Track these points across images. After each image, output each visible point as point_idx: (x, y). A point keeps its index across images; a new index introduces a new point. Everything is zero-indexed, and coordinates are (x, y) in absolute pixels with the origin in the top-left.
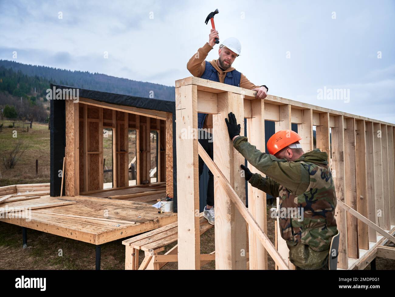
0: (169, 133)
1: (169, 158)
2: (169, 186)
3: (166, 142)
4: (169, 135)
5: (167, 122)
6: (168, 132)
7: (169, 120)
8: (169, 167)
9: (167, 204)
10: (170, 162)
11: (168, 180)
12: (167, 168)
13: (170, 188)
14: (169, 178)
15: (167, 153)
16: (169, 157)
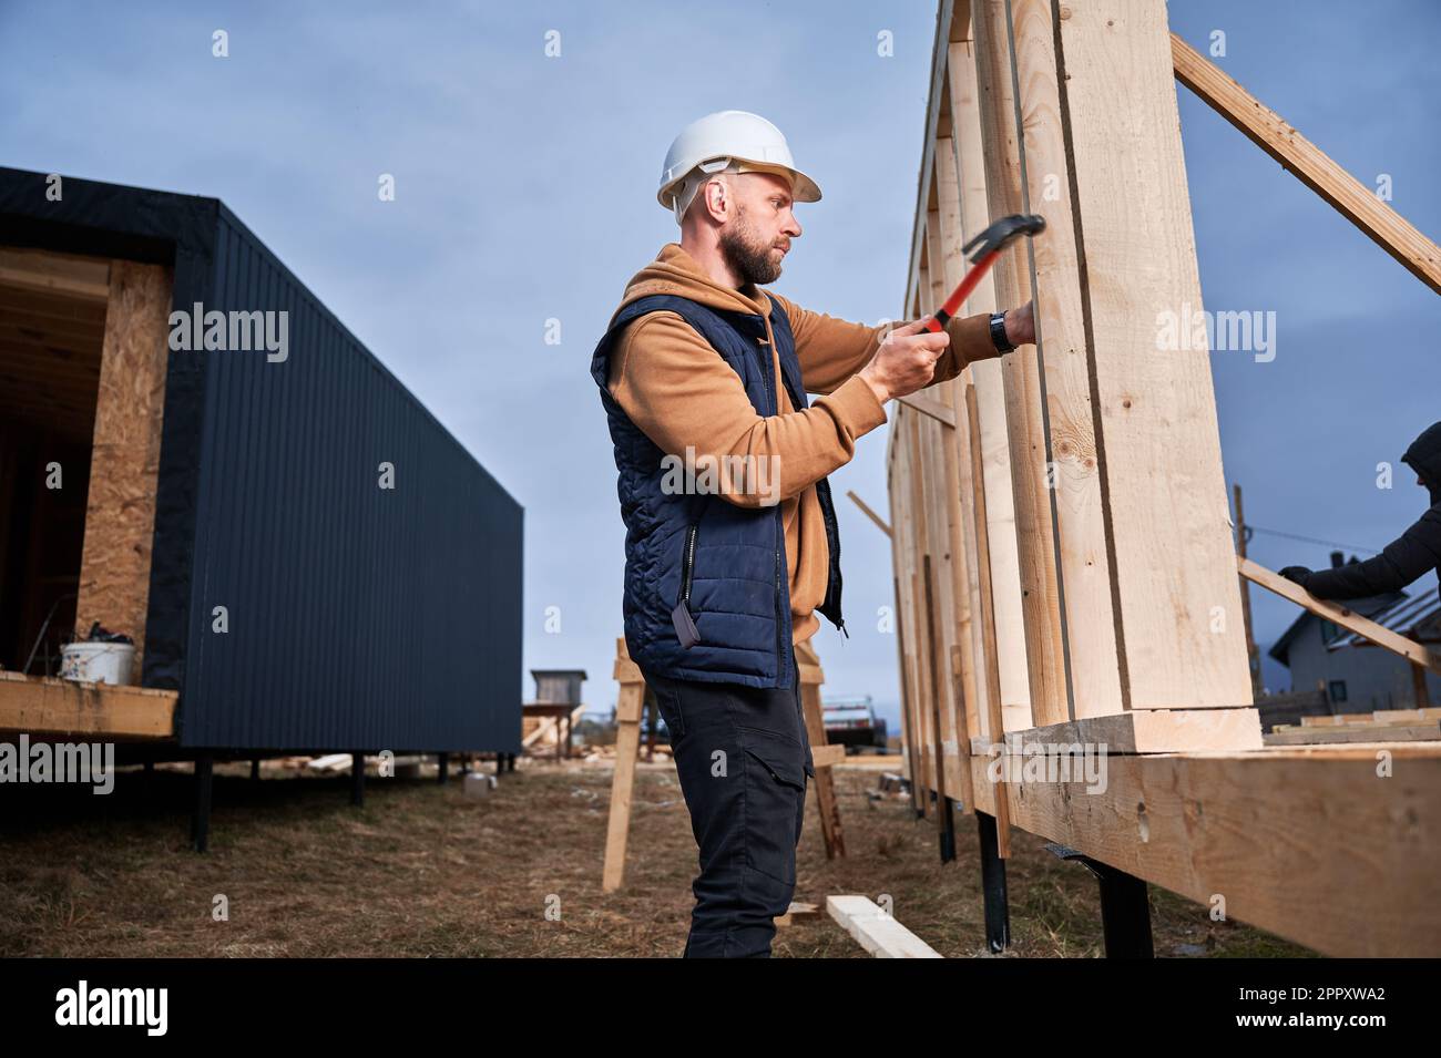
0: (122, 352)
1: (111, 464)
2: (93, 593)
3: (101, 390)
4: (119, 360)
5: (113, 303)
6: (117, 348)
7: (130, 293)
8: (105, 505)
9: (108, 656)
10: (113, 482)
11: (94, 566)
12: (92, 508)
13: (104, 604)
14: (98, 557)
15: (97, 441)
16: (110, 456)
